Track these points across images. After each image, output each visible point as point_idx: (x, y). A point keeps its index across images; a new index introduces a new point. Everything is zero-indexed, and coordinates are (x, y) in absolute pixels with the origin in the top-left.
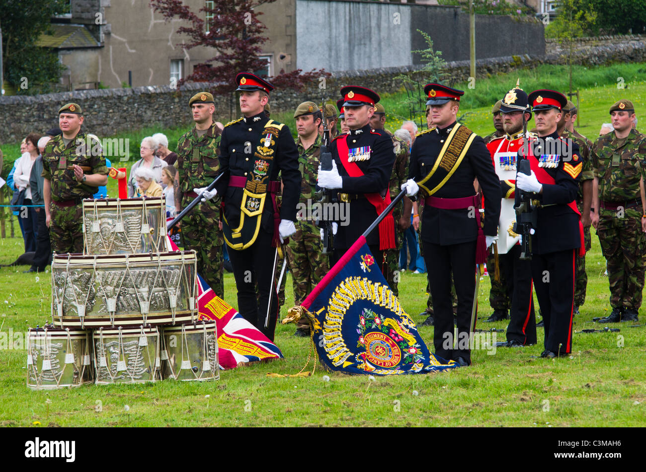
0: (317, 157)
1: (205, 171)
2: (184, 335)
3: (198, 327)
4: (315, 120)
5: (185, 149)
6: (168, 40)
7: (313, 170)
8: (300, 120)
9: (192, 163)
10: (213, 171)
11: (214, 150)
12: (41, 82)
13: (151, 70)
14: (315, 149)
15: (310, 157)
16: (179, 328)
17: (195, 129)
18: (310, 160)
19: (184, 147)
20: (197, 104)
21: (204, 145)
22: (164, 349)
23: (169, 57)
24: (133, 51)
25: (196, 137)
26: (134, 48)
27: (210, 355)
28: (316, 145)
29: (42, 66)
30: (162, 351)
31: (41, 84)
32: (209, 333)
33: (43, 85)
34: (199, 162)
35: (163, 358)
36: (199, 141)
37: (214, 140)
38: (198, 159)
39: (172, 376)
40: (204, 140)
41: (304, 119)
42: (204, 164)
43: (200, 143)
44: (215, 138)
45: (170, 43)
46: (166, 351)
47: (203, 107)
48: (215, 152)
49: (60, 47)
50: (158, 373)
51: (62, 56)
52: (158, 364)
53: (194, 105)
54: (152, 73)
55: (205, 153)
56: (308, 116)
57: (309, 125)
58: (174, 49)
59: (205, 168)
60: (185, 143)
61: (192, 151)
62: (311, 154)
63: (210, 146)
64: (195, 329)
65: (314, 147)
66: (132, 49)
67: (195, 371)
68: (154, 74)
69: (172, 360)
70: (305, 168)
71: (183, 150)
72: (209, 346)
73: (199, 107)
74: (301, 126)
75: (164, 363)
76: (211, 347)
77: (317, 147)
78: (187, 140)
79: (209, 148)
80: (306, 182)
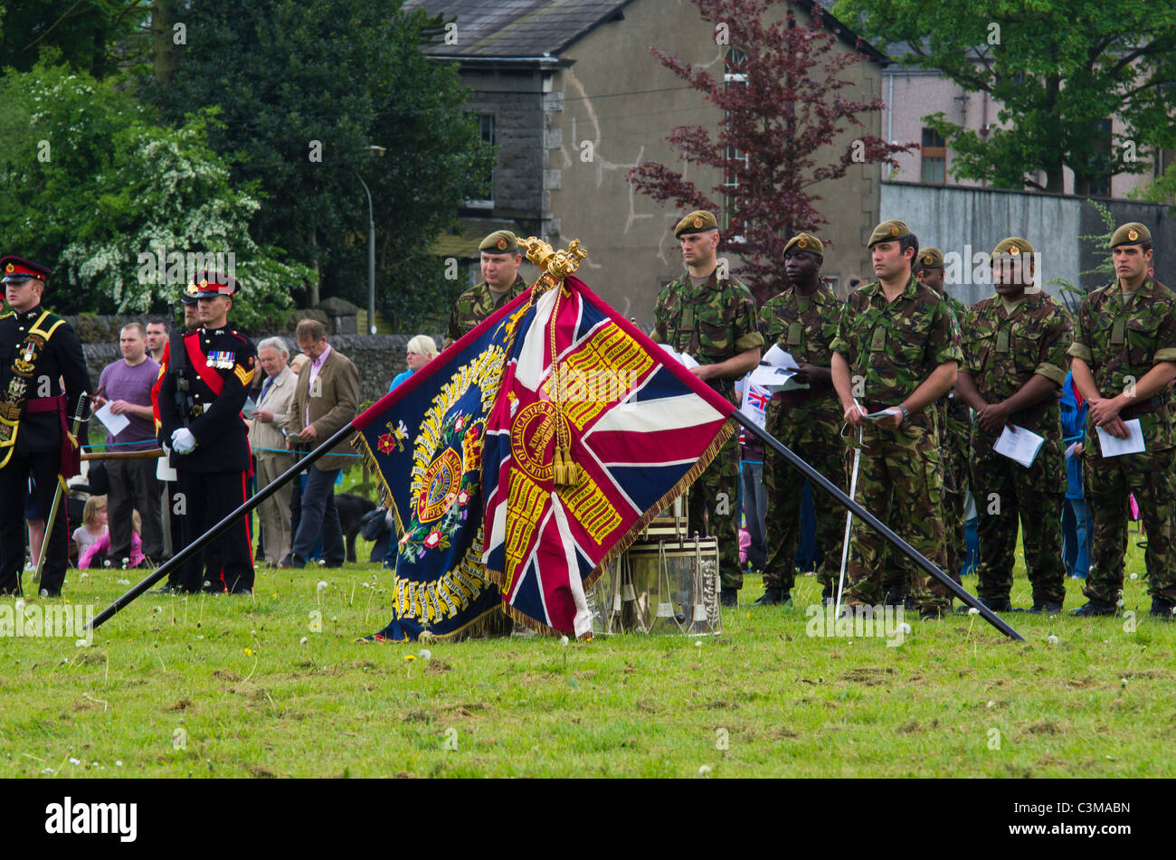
0: (908, 317)
1: (702, 346)
2: (663, 558)
3: (686, 545)
4: (902, 251)
5: (669, 309)
6: (657, 249)
7: (900, 339)
8: (877, 250)
9: (680, 333)
10: (717, 348)
11: (720, 312)
12: (439, 314)
13: (626, 299)
14: (906, 302)
15: (897, 317)
16: (655, 547)
17: (688, 275)
18: (896, 322)
19: (667, 306)
20: (689, 236)
21: (702, 303)
22: (628, 583)
23: (658, 279)
24: (598, 266)
25: (689, 288)
26: (600, 262)
27: (706, 594)
28: (907, 296)
29: (441, 287)
30: (625, 587)
31: (439, 318)
32: (706, 558)
33: (441, 321)
34: (692, 332)
35: (627, 599)
36: (694, 296)
37: (719, 294)
38: (691, 326)
39: (642, 628)
40: (703, 294)
41: (883, 248)
42: (702, 336)
43: (695, 299)
44: (722, 291)
45: (660, 255)
46: (632, 586)
47: (699, 239)
48: (720, 316)
49: (473, 257)
50: (618, 623)
51: (474, 272)
52: (618, 607)
53: (683, 236)
54: (629, 305)
55: (704, 315)
56: (890, 243)
57: (892, 259)
58: (666, 263)
59: (704, 342)
60: (670, 299)
61: (681, 313)
62: (897, 312)
63: (712, 305)
64: (682, 550)
65: (903, 299)
66: (595, 262)
67: (681, 621)
68: (632, 305)
69: (642, 601)
70: (887, 336)
71: (666, 310)
72: (705, 579)
73: (692, 239)
74: (878, 260)
75: (628, 607)
76: (707, 582)
77: (908, 300)
78: (673, 293)
79: (712, 308)
80: (889, 359)
